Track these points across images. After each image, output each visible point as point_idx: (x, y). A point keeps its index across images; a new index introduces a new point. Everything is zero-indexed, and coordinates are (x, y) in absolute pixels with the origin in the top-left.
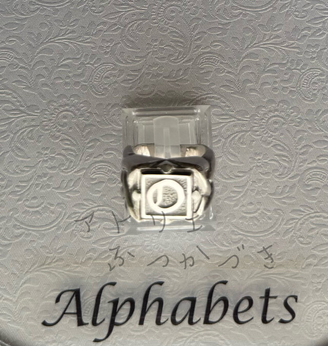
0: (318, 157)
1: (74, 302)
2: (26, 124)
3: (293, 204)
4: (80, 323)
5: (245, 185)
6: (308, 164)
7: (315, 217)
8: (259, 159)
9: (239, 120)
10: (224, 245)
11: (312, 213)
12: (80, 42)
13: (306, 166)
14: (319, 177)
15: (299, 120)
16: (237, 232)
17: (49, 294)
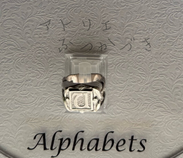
0: (160, 75)
1: (42, 139)
2: (20, 56)
3: (146, 96)
4: (45, 149)
5: (124, 87)
6: (155, 78)
7: (156, 103)
8: (131, 75)
9: (123, 56)
10: (113, 114)
11: (155, 101)
12: (46, 17)
13: (153, 79)
14: (159, 84)
15: (151, 57)
16: (119, 108)
17: (31, 134)
